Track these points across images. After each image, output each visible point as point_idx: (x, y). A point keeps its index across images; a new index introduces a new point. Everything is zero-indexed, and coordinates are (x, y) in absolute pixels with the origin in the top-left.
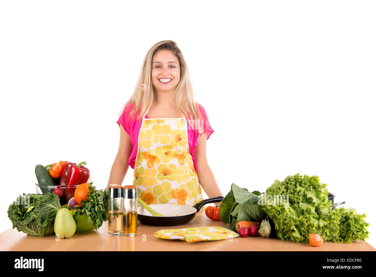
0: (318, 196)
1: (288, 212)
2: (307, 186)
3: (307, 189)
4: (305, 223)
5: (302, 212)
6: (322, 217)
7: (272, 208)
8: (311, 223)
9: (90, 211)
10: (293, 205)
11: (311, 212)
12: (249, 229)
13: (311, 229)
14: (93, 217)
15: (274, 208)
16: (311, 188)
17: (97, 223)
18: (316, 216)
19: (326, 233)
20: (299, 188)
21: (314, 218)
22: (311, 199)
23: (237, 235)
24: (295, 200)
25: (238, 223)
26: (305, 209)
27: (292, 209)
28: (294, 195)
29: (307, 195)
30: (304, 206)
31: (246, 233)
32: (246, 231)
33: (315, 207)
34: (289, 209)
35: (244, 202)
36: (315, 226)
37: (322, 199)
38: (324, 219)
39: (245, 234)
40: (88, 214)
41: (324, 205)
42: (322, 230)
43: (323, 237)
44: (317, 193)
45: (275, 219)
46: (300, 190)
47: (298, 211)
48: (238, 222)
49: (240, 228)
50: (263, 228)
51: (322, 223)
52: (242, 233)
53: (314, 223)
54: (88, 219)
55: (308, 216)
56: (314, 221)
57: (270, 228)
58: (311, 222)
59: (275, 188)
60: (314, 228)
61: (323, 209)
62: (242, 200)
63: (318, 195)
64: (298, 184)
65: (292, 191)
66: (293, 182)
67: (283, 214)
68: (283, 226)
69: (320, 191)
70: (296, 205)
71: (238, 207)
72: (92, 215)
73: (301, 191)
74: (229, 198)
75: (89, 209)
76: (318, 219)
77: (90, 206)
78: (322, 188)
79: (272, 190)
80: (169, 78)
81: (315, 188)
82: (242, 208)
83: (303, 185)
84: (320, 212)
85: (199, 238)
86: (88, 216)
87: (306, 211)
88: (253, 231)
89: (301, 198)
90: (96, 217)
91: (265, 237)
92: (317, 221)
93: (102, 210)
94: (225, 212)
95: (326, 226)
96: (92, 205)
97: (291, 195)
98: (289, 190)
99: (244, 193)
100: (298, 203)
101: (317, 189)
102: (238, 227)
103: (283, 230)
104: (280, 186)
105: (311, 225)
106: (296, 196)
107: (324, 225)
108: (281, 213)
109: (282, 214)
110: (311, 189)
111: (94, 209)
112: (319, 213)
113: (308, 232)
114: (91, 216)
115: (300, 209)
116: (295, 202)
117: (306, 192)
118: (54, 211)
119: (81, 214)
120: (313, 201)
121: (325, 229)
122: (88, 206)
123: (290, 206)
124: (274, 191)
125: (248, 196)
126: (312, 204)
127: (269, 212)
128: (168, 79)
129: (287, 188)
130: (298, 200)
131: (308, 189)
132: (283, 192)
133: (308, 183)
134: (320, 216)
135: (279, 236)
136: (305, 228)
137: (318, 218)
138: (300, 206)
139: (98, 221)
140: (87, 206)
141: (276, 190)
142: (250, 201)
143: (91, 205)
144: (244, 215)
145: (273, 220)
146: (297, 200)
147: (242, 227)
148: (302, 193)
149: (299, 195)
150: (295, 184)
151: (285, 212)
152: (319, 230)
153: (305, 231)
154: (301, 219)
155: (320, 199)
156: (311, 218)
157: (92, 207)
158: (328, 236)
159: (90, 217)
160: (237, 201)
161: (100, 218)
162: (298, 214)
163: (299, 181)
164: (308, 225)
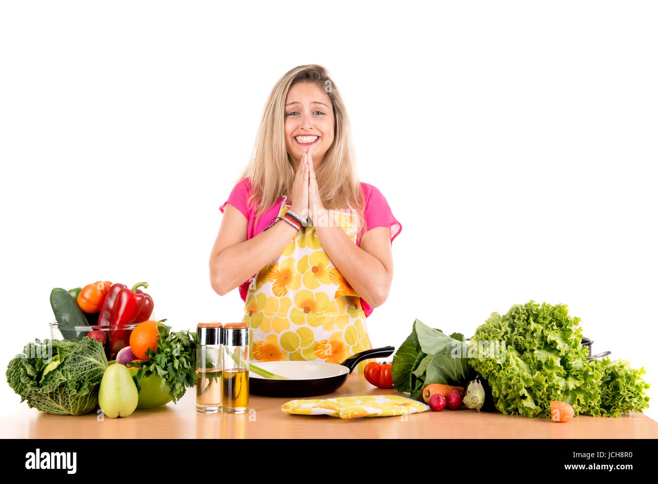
0: (565, 339)
1: (514, 366)
2: (547, 322)
3: (547, 327)
4: (544, 383)
5: (538, 365)
6: (573, 374)
7: (487, 361)
8: (554, 384)
9: (165, 369)
10: (523, 355)
11: (555, 365)
12: (448, 398)
13: (553, 393)
14: (170, 380)
15: (491, 360)
16: (553, 325)
17: (176, 390)
18: (563, 372)
19: (578, 400)
20: (533, 325)
21: (558, 375)
22: (553, 343)
23: (426, 408)
24: (527, 345)
25: (427, 388)
26: (543, 361)
27: (521, 362)
28: (525, 338)
29: (547, 337)
30: (542, 355)
31: (441, 403)
32: (442, 401)
33: (561, 357)
34: (517, 361)
35: (437, 352)
36: (560, 389)
37: (573, 343)
38: (575, 377)
39: (439, 406)
40: (161, 375)
41: (577, 353)
42: (571, 395)
43: (574, 406)
44: (564, 334)
45: (492, 379)
46: (535, 328)
47: (532, 365)
48: (426, 386)
49: (431, 396)
50: (471, 393)
51: (572, 384)
52: (435, 404)
53: (559, 384)
54: (161, 382)
55: (548, 371)
56: (558, 381)
57: (484, 394)
58: (554, 381)
59: (493, 327)
60: (559, 392)
61: (574, 360)
62: (433, 348)
63: (566, 337)
64: (531, 319)
65: (521, 330)
66: (524, 315)
67: (506, 369)
68: (506, 390)
69: (570, 330)
70: (527, 354)
71: (427, 361)
72: (169, 376)
73: (538, 330)
74: (409, 346)
75: (164, 366)
76: (566, 377)
77: (165, 360)
78: (573, 325)
79: (486, 331)
80: (315, 136)
81: (560, 325)
82: (433, 362)
83: (541, 320)
84: (569, 365)
85: (363, 411)
86: (161, 377)
87: (546, 364)
88: (453, 400)
89: (536, 342)
90: (176, 379)
91: (474, 410)
92: (564, 379)
93: (186, 366)
94: (401, 371)
95: (578, 389)
96: (169, 358)
97: (520, 337)
98: (516, 329)
99: (436, 337)
100: (532, 351)
101: (563, 327)
102: (428, 394)
103: (505, 397)
104: (500, 322)
105: (554, 387)
106: (528, 338)
107: (576, 386)
108: (503, 368)
109: (504, 370)
110: (554, 327)
111: (173, 365)
112: (567, 366)
113: (549, 399)
114: (167, 377)
115: (535, 361)
116: (525, 349)
117: (546, 332)
118: (97, 370)
119: (149, 373)
120: (557, 348)
121: (576, 393)
122: (161, 360)
123: (518, 356)
124: (490, 331)
125: (444, 342)
126: (556, 352)
127: (481, 367)
128: (311, 137)
129: (512, 326)
130: (532, 346)
131: (549, 326)
132: (506, 333)
133: (548, 317)
134: (568, 373)
135: (499, 408)
136: (543, 393)
137: (565, 375)
138: (535, 356)
139: (178, 386)
140: (158, 360)
141: (494, 329)
142: (448, 349)
143: (166, 357)
144: (437, 373)
145: (489, 380)
146: (530, 346)
147: (434, 394)
148: (539, 333)
149: (533, 337)
150: (526, 318)
151: (510, 366)
152: (568, 395)
153: (543, 397)
154: (538, 377)
155: (569, 343)
156: (555, 375)
157: (168, 362)
158: (583, 405)
159: (164, 380)
160: (424, 350)
161: (182, 381)
162: (531, 369)
163: (534, 312)
164: (549, 387)
